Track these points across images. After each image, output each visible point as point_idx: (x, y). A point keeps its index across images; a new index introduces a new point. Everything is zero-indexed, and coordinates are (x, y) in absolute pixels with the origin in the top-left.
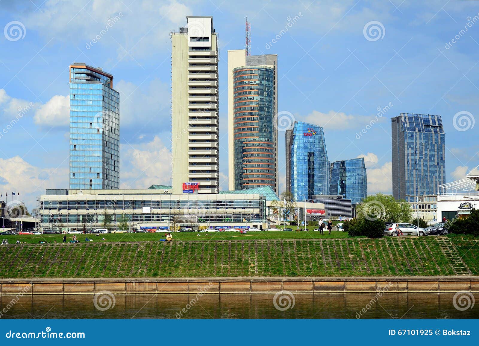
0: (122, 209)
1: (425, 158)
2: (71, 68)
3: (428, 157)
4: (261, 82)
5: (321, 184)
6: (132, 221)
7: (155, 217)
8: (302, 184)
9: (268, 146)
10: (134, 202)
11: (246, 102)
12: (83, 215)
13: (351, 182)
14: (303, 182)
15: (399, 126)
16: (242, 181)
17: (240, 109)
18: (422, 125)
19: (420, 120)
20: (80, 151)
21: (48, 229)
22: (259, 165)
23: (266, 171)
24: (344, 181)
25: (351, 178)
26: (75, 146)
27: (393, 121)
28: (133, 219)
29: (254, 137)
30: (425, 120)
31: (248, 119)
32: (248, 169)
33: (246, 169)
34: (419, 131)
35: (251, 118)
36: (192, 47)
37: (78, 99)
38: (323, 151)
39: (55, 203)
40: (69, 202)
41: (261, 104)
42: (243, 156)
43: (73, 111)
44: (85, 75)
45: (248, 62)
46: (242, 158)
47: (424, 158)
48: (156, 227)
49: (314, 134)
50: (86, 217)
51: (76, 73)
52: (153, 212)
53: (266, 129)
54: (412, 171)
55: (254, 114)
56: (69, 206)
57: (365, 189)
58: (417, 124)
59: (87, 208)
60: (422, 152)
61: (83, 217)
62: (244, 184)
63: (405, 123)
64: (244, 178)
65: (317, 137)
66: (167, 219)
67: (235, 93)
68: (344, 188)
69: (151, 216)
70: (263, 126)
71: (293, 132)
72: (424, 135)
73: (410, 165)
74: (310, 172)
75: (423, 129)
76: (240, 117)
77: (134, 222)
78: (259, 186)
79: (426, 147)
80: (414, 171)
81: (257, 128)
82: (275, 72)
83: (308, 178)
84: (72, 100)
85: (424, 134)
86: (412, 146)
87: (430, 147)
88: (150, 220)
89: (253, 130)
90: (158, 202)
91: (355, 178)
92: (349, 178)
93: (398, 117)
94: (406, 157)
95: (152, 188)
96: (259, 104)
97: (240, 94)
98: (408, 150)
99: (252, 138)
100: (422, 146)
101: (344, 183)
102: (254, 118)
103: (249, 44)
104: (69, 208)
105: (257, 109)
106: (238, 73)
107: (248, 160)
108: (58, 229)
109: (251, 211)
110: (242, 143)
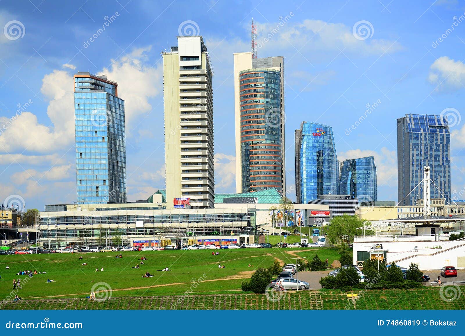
0: (117, 224)
1: (431, 158)
2: (75, 77)
3: (433, 158)
4: (267, 85)
5: (330, 184)
6: (126, 234)
7: (148, 231)
8: (312, 184)
9: (275, 148)
10: (128, 217)
11: (252, 105)
12: (80, 230)
13: (361, 181)
14: (312, 181)
15: (404, 127)
16: (249, 183)
17: (247, 112)
18: (427, 125)
19: (425, 121)
20: (86, 159)
21: (47, 243)
22: (265, 168)
23: (273, 173)
24: (353, 179)
25: (361, 176)
26: (81, 154)
27: (398, 122)
28: (127, 233)
29: (260, 140)
30: (430, 121)
31: (255, 121)
32: (255, 171)
33: (253, 171)
34: (424, 131)
35: (258, 121)
36: (183, 66)
37: (83, 108)
38: (331, 150)
39: (53, 219)
40: (66, 218)
41: (267, 107)
42: (249, 158)
43: (79, 120)
44: (89, 84)
45: (254, 65)
46: (249, 160)
47: (429, 158)
48: (148, 241)
49: (323, 133)
50: (83, 232)
51: (80, 83)
52: (146, 226)
53: (272, 132)
54: (417, 171)
55: (260, 117)
56: (67, 222)
57: (375, 188)
58: (423, 125)
59: (83, 223)
60: (427, 152)
61: (80, 231)
62: (250, 186)
63: (410, 124)
64: (251, 180)
65: (326, 137)
66: (160, 233)
67: (241, 96)
68: (353, 186)
69: (144, 230)
70: (270, 129)
71: (302, 132)
72: (429, 136)
73: (415, 166)
74: (319, 171)
75: (428, 129)
76: (246, 120)
77: (128, 236)
78: (265, 188)
79: (431, 148)
80: (419, 171)
81: (264, 131)
82: (281, 74)
83: (317, 177)
84: (77, 109)
85: (429, 134)
86: (417, 147)
87: (435, 147)
88: (143, 234)
89: (259, 132)
90: (151, 217)
91: (364, 177)
92: (358, 176)
93: (403, 118)
94: (411, 157)
95: (158, 192)
96: (265, 107)
97: (246, 97)
98: (413, 150)
99: (258, 141)
100: (427, 147)
101: (353, 182)
102: (260, 121)
103: (255, 46)
104: (66, 223)
105: (263, 112)
106: (244, 76)
107: (255, 162)
108: (57, 243)
109: (239, 224)
110: (249, 146)
